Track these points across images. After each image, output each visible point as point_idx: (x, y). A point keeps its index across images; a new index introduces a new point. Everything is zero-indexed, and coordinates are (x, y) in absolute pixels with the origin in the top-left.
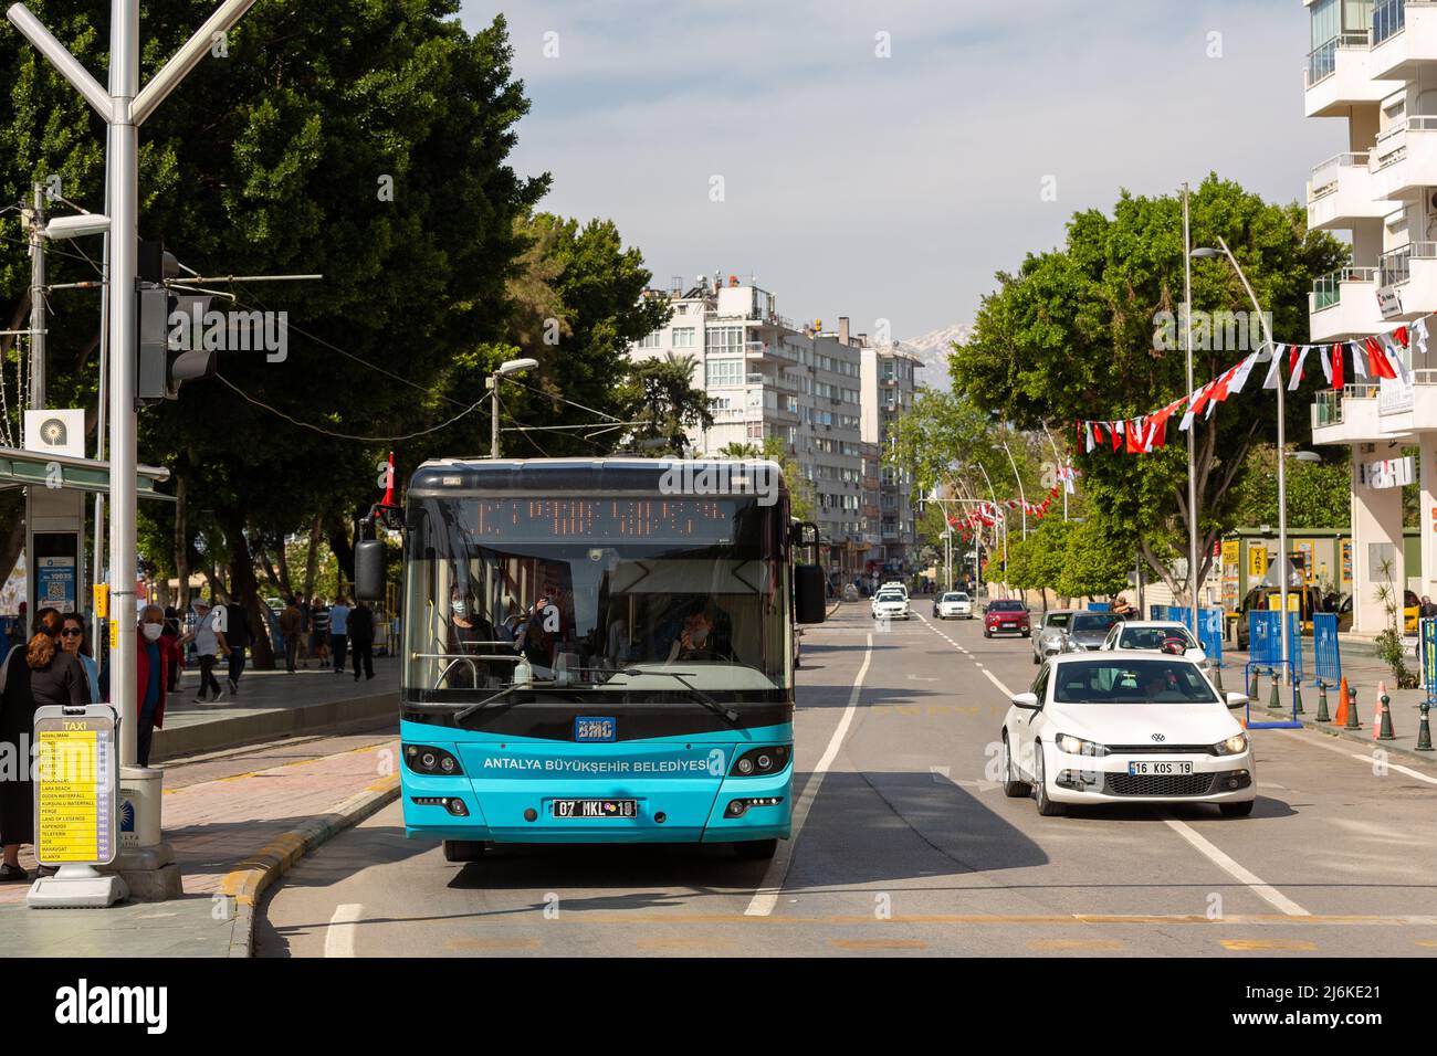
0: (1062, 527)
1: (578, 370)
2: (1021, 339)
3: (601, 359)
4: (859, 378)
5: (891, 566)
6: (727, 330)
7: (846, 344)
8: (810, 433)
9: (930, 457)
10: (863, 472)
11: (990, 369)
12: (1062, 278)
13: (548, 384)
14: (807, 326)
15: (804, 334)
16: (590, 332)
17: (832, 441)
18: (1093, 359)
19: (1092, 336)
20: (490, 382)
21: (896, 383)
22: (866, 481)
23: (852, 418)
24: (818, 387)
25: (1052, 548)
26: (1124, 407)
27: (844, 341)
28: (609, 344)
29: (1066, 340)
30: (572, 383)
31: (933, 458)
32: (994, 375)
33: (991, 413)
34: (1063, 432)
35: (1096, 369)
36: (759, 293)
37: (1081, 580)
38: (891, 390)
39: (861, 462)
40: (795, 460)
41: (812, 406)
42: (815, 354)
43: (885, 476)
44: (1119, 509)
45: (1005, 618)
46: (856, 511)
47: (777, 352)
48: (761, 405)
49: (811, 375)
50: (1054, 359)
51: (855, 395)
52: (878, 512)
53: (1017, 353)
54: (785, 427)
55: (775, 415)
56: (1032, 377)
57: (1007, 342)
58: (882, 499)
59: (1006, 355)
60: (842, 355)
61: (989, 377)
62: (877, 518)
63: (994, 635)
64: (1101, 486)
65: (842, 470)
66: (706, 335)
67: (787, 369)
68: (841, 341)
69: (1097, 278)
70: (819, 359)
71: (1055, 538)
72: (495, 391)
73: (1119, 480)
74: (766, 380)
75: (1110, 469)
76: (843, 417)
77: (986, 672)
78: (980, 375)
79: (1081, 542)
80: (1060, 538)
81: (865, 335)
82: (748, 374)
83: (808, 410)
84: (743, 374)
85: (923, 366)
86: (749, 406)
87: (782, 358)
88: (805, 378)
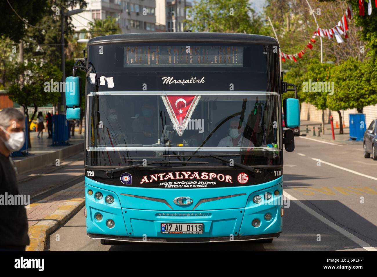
8: (128, 17)
17: (139, 22)
23: (151, 8)
54: (114, 13)
55: (108, 5)
79: (341, 75)
80: (320, 74)
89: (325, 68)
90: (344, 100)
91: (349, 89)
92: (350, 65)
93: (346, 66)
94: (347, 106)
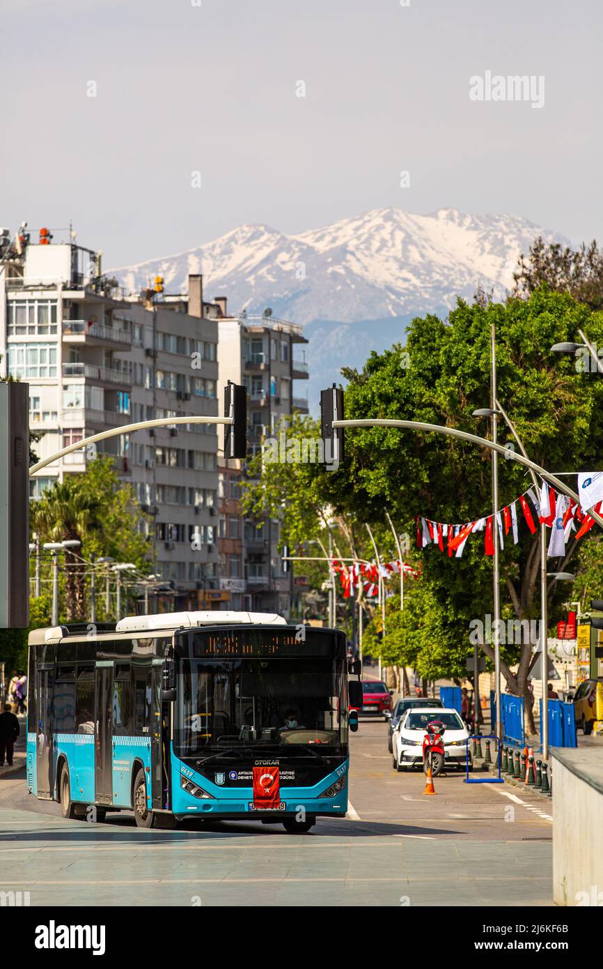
4: (216, 362)
6: (36, 304)
7: (198, 313)
8: (148, 440)
10: (221, 493)
12: (399, 382)
15: (140, 304)
17: (177, 451)
19: (426, 440)
21: (268, 368)
22: (224, 504)
24: (159, 377)
27: (195, 308)
36: (80, 252)
38: (260, 377)
39: (217, 480)
40: (128, 479)
41: (151, 403)
42: (155, 332)
44: (454, 599)
46: (210, 547)
47: (104, 333)
48: (82, 405)
49: (150, 362)
51: (210, 385)
52: (241, 547)
53: (358, 453)
55: (100, 418)
56: (372, 475)
58: (246, 528)
59: (348, 455)
60: (192, 332)
62: (239, 556)
64: (437, 579)
65: (191, 490)
66: (8, 310)
67: (118, 355)
68: (191, 309)
69: (431, 385)
70: (160, 338)
74: (88, 371)
81: (224, 299)
82: (64, 364)
83: (145, 408)
84: (58, 363)
85: (303, 341)
86: (66, 407)
87: (110, 340)
88: (142, 365)
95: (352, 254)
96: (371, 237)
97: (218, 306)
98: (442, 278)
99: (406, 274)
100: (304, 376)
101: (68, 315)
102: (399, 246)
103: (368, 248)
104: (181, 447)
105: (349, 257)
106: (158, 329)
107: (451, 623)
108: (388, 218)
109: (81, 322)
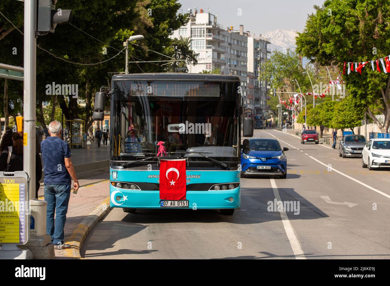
0: (332, 103)
1: (154, 41)
2: (324, 31)
3: (162, 37)
4: (247, 48)
5: (258, 117)
6: (199, 29)
7: (242, 35)
8: (229, 68)
9: (277, 76)
10: (248, 82)
11: (312, 42)
12: (340, 8)
13: (144, 46)
14: (228, 28)
15: (227, 31)
16: (158, 26)
17: (237, 71)
18: (351, 39)
19: (351, 30)
20: (125, 44)
21: (261, 50)
22: (249, 85)
23: (244, 62)
24: (232, 51)
25: (328, 111)
26: (363, 57)
27: (241, 34)
28: (166, 31)
29: (341, 31)
30: (152, 46)
31: (278, 77)
32: (314, 45)
33: (311, 59)
34: (339, 66)
35: (352, 42)
36: (211, 15)
37: (340, 123)
38: (258, 52)
39: (247, 79)
41: (230, 58)
42: (231, 38)
43: (256, 84)
44: (360, 96)
45: (309, 136)
46: (245, 97)
47: (217, 37)
48: (211, 57)
49: (229, 46)
50: (337, 38)
51: (245, 54)
52: (253, 97)
53: (322, 36)
54: (220, 65)
55: (216, 60)
56: (328, 45)
57: (318, 32)
58: (254, 92)
59: (318, 37)
60: (241, 39)
61: (311, 45)
62: (253, 99)
63: (305, 143)
64: (353, 87)
66: (191, 31)
67: (221, 44)
68: (240, 34)
69: (354, 8)
70: (232, 40)
71: (329, 107)
72: (127, 48)
73: (360, 85)
74: (213, 48)
75: (357, 81)
76: (241, 62)
77: (311, 157)
78: (308, 44)
79: (341, 108)
80: (331, 107)
81: (249, 32)
82: (207, 45)
83: (228, 59)
84: (205, 45)
85: (270, 43)
86: (207, 57)
87: (219, 39)
88: (227, 47)
89: (334, 103)
90: (342, 123)
91: (345, 116)
92: (347, 102)
93: (344, 103)
94: (344, 126)
95: (272, 39)
96: (276, 35)
97: (247, 34)
98: (292, 45)
99: (284, 44)
100: (270, 52)
101: (208, 32)
102: (282, 37)
103: (275, 38)
104: (238, 70)
105: (271, 40)
106: (232, 38)
107: (358, 105)
108: (280, 31)
109: (211, 34)
